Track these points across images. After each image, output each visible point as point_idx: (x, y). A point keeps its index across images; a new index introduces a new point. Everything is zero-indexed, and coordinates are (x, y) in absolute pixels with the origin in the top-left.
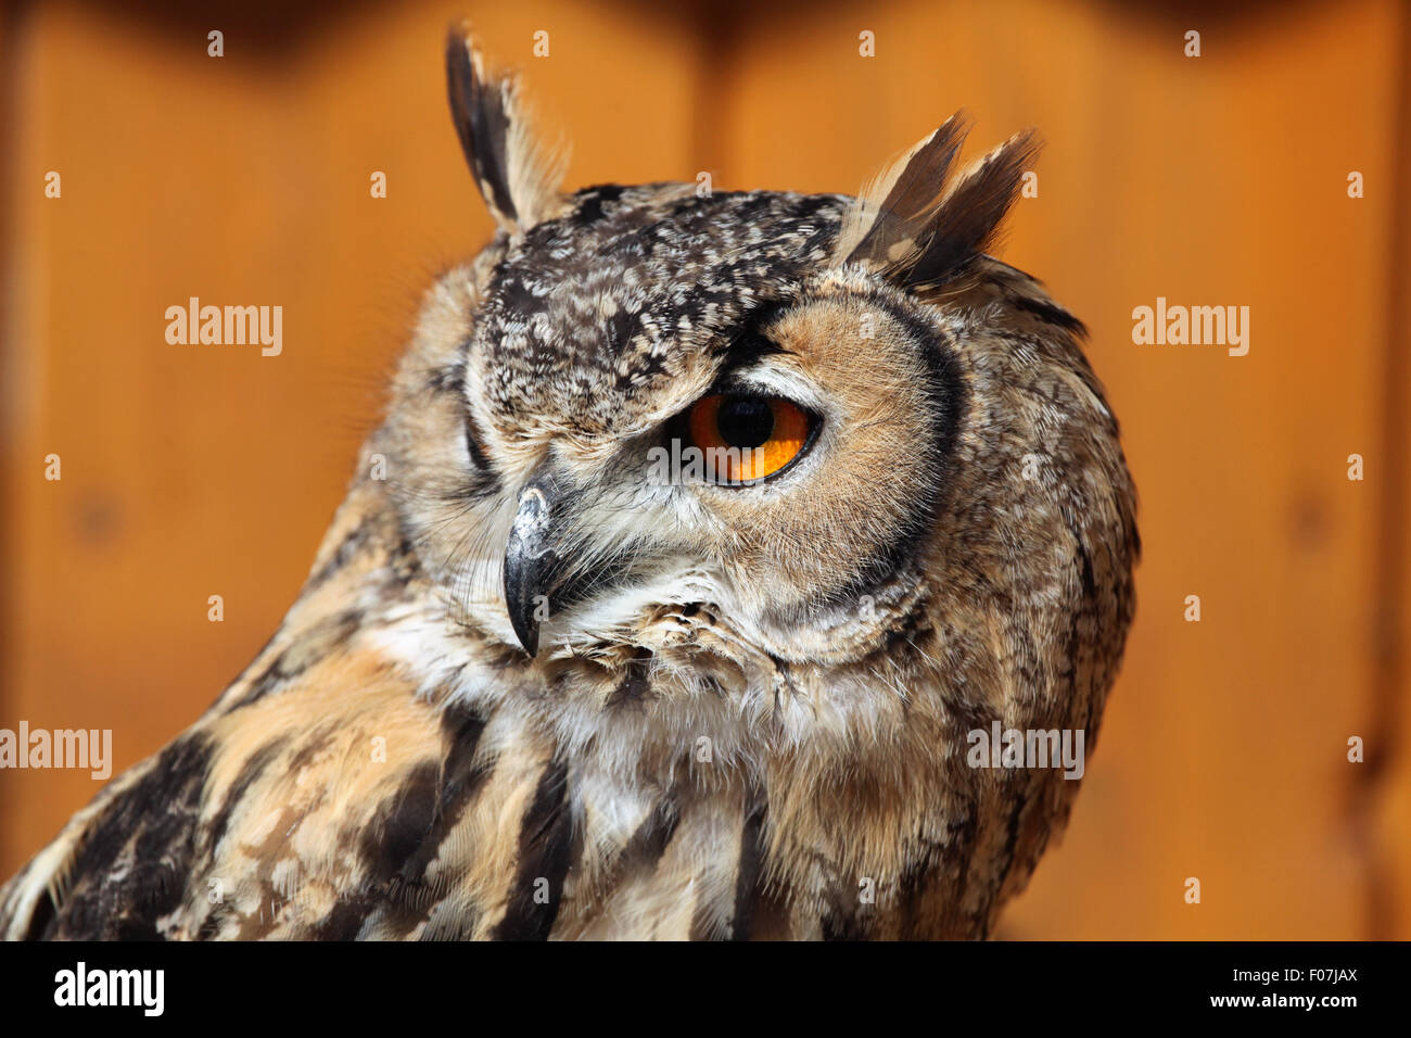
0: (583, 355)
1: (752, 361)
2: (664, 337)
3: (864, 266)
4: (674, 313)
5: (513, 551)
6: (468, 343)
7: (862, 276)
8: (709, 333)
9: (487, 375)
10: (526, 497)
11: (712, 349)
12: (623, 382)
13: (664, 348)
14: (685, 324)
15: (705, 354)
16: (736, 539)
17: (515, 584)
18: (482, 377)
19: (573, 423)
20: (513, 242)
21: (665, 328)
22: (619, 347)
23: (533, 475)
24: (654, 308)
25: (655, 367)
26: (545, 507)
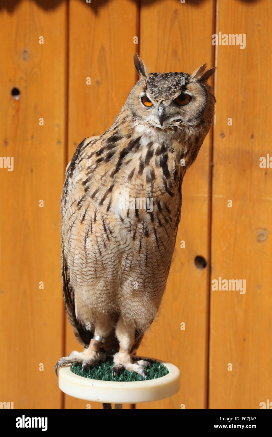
0: (165, 91)
1: (184, 91)
2: (175, 88)
3: (195, 79)
4: (175, 86)
5: (160, 114)
6: (145, 92)
7: (194, 80)
8: (180, 87)
9: (151, 95)
10: (160, 108)
11: (180, 89)
12: (171, 94)
13: (175, 90)
14: (177, 87)
15: (179, 90)
16: (183, 111)
17: (161, 118)
18: (150, 95)
19: (165, 99)
20: (147, 80)
21: (175, 87)
22: (170, 90)
23: (160, 105)
24: (173, 85)
25: (174, 92)
26: (163, 109)
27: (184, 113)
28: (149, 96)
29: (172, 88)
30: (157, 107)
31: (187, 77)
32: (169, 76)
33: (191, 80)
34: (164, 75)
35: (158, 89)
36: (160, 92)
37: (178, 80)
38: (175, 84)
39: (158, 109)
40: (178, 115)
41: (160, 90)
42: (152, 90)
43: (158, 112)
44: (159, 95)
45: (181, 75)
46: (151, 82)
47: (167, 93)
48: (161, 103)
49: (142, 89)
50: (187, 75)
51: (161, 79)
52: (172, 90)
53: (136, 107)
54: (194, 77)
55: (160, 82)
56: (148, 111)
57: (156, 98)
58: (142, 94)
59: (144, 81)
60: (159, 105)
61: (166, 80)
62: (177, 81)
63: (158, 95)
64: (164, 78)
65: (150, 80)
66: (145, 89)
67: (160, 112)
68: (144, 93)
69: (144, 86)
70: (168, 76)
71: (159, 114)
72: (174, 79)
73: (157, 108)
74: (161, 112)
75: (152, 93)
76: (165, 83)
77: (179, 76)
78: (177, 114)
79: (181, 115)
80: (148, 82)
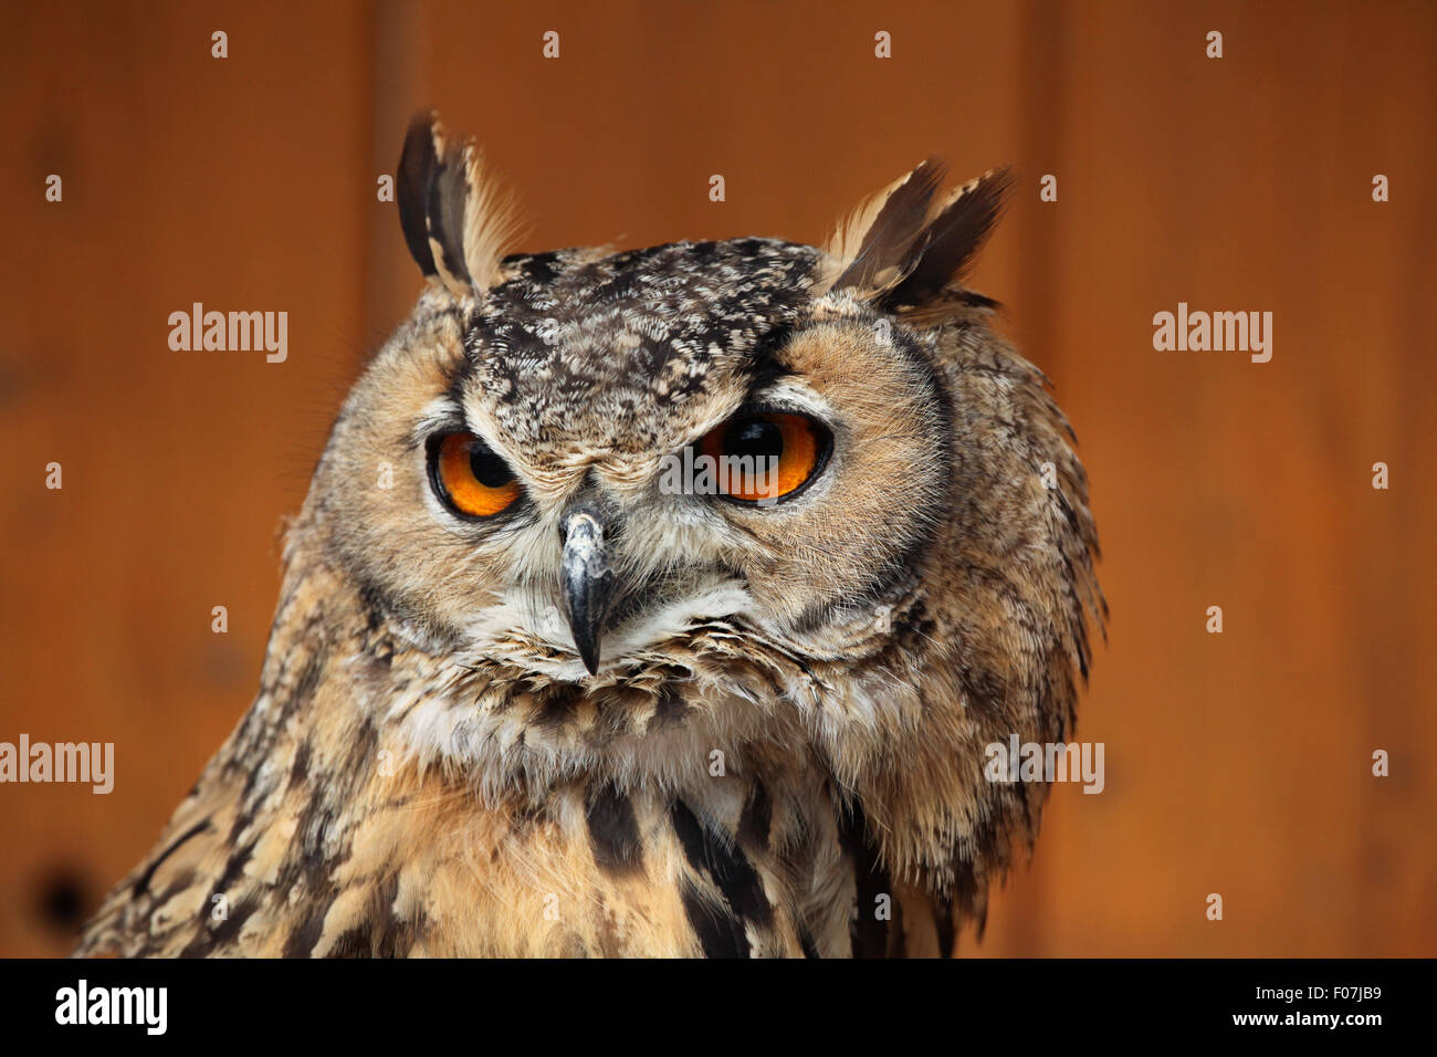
2: (699, 359)
3: (850, 293)
4: (703, 338)
5: (577, 572)
6: (454, 393)
7: (849, 302)
8: (738, 356)
9: (504, 411)
10: (575, 522)
11: (740, 370)
12: (663, 400)
13: (702, 368)
14: (715, 350)
15: (736, 374)
16: (767, 553)
17: (584, 602)
18: (493, 414)
19: (615, 445)
20: (468, 306)
21: (699, 349)
22: (655, 370)
23: (573, 503)
24: (683, 334)
25: (694, 386)
26: (598, 529)
27: (771, 568)
28: (483, 419)
29: (675, 354)
30: (550, 517)
31: (793, 275)
32: (647, 272)
33: (822, 304)
34: (608, 270)
35: (557, 365)
36: (572, 385)
37: (721, 301)
38: (702, 330)
39: (563, 534)
40: (722, 581)
41: (574, 369)
42: (511, 375)
43: (559, 557)
44: (568, 416)
45: (739, 266)
46: (500, 321)
47: (636, 398)
48: (587, 481)
49: (433, 372)
50: (790, 266)
51: (587, 300)
52: (679, 367)
53: (388, 524)
54: (847, 280)
55: (580, 320)
56: (482, 550)
57: (545, 434)
58: (437, 410)
59: (448, 322)
60: (570, 500)
61: (630, 302)
62: (718, 311)
63: (561, 408)
64: (608, 290)
65: (498, 305)
66: (455, 380)
67: (572, 554)
68: (450, 406)
69: (444, 357)
70: (645, 278)
71: (565, 571)
72: (692, 295)
73: (554, 529)
74: (585, 554)
75: (510, 398)
76: (618, 323)
77: (727, 269)
78: (714, 579)
79: (746, 587)
80: (479, 320)
